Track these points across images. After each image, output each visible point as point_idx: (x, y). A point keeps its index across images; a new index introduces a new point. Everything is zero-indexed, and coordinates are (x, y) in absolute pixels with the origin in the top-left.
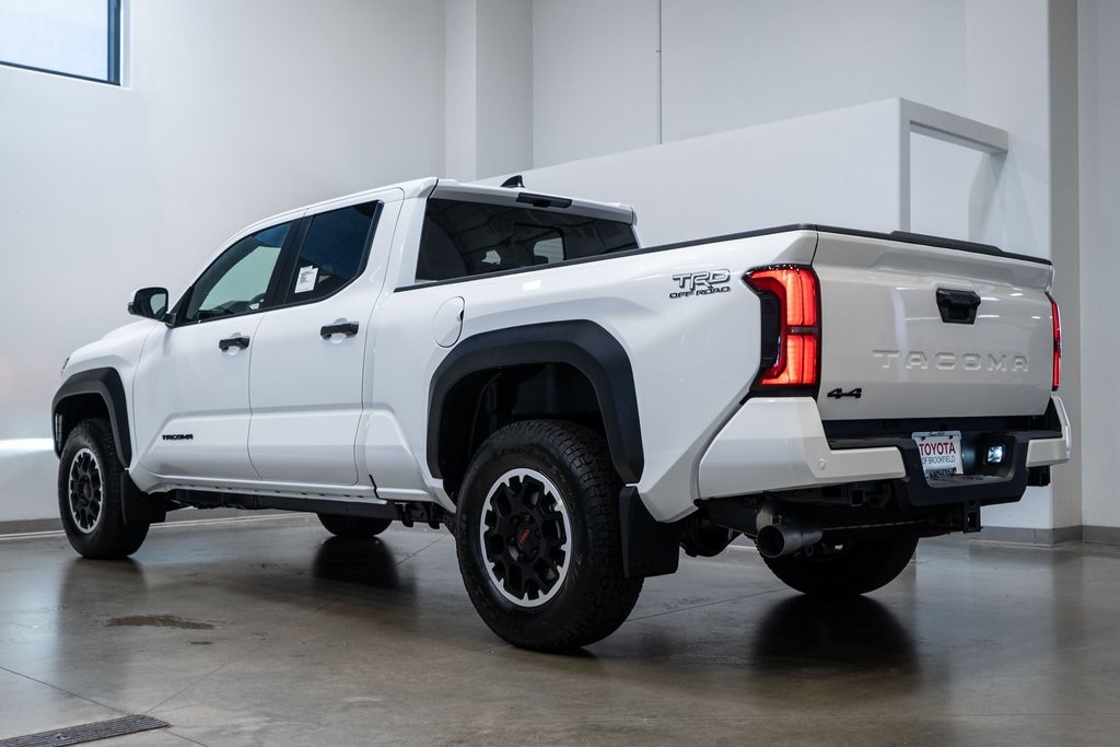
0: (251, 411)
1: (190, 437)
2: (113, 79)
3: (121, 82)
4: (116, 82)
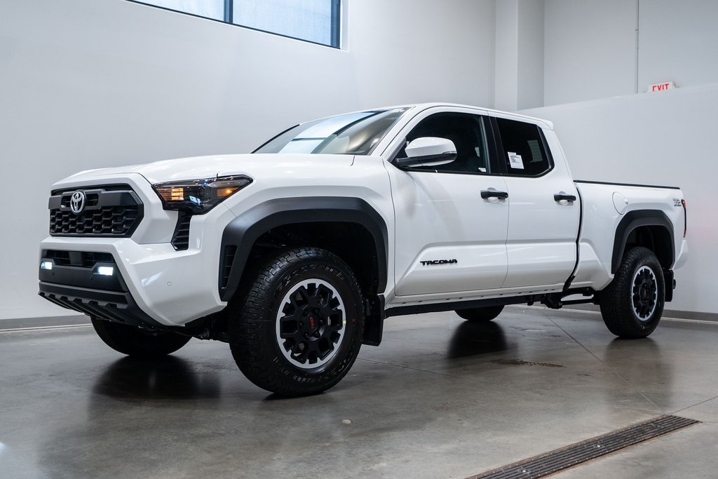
0: (506, 242)
1: (455, 261)
2: (335, 45)
3: (341, 47)
4: (338, 47)
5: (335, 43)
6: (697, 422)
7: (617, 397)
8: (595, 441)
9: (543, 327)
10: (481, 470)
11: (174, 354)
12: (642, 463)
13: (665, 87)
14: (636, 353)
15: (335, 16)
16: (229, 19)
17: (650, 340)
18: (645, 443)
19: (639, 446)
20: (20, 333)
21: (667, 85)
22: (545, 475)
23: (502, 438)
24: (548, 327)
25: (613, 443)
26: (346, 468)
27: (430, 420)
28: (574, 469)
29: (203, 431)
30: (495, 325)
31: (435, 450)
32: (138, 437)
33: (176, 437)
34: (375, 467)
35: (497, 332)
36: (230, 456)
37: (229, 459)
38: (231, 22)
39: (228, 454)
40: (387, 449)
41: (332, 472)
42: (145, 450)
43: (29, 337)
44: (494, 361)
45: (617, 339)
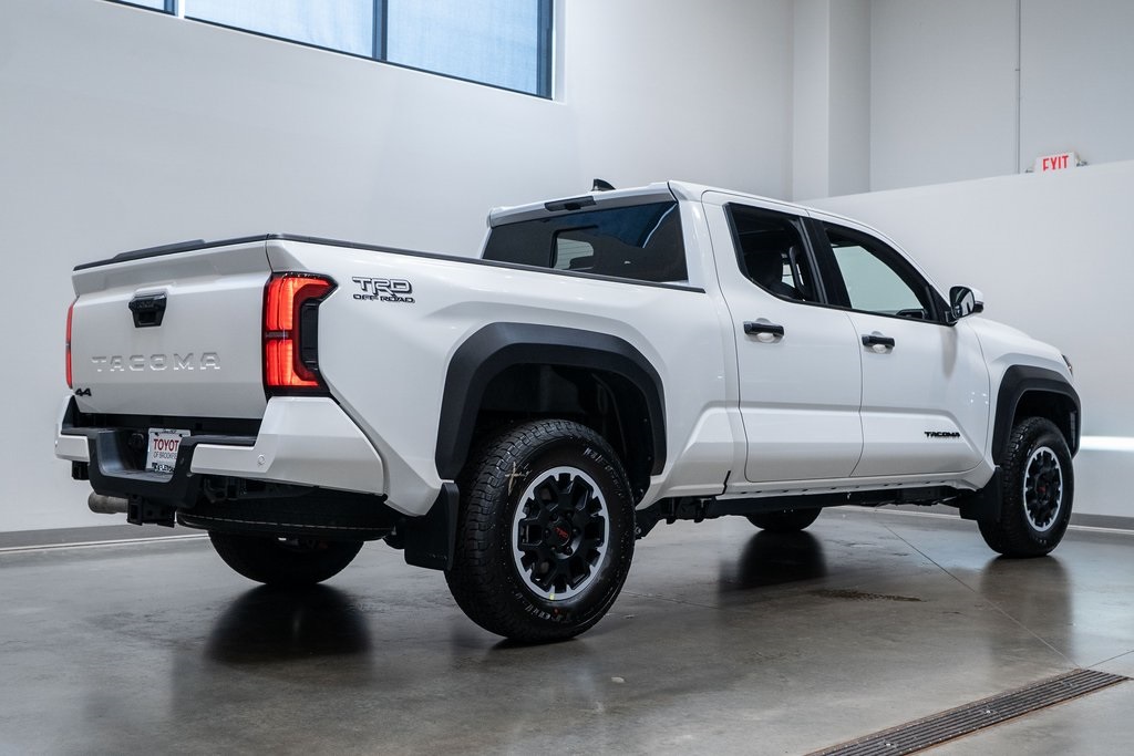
2: (544, 93)
3: (553, 97)
4: (548, 96)
5: (544, 90)
6: (1126, 679)
7: (1005, 645)
8: (983, 705)
9: (879, 541)
10: (827, 743)
11: (329, 582)
12: (1053, 734)
13: (1062, 160)
14: (1030, 579)
15: (544, 47)
16: (380, 54)
17: (1053, 561)
18: (1054, 708)
19: (1046, 711)
20: (65, 551)
21: (1065, 157)
22: (919, 749)
23: (848, 701)
24: (888, 541)
25: (1008, 708)
26: (638, 742)
27: (739, 677)
28: (957, 742)
29: (413, 694)
30: (808, 536)
31: (756, 718)
32: (322, 703)
33: (377, 703)
34: (677, 740)
35: (811, 548)
36: (466, 726)
37: (466, 730)
38: (383, 59)
39: (462, 724)
40: (688, 717)
41: (619, 747)
42: (341, 720)
43: (82, 556)
44: (814, 593)
45: (999, 558)
